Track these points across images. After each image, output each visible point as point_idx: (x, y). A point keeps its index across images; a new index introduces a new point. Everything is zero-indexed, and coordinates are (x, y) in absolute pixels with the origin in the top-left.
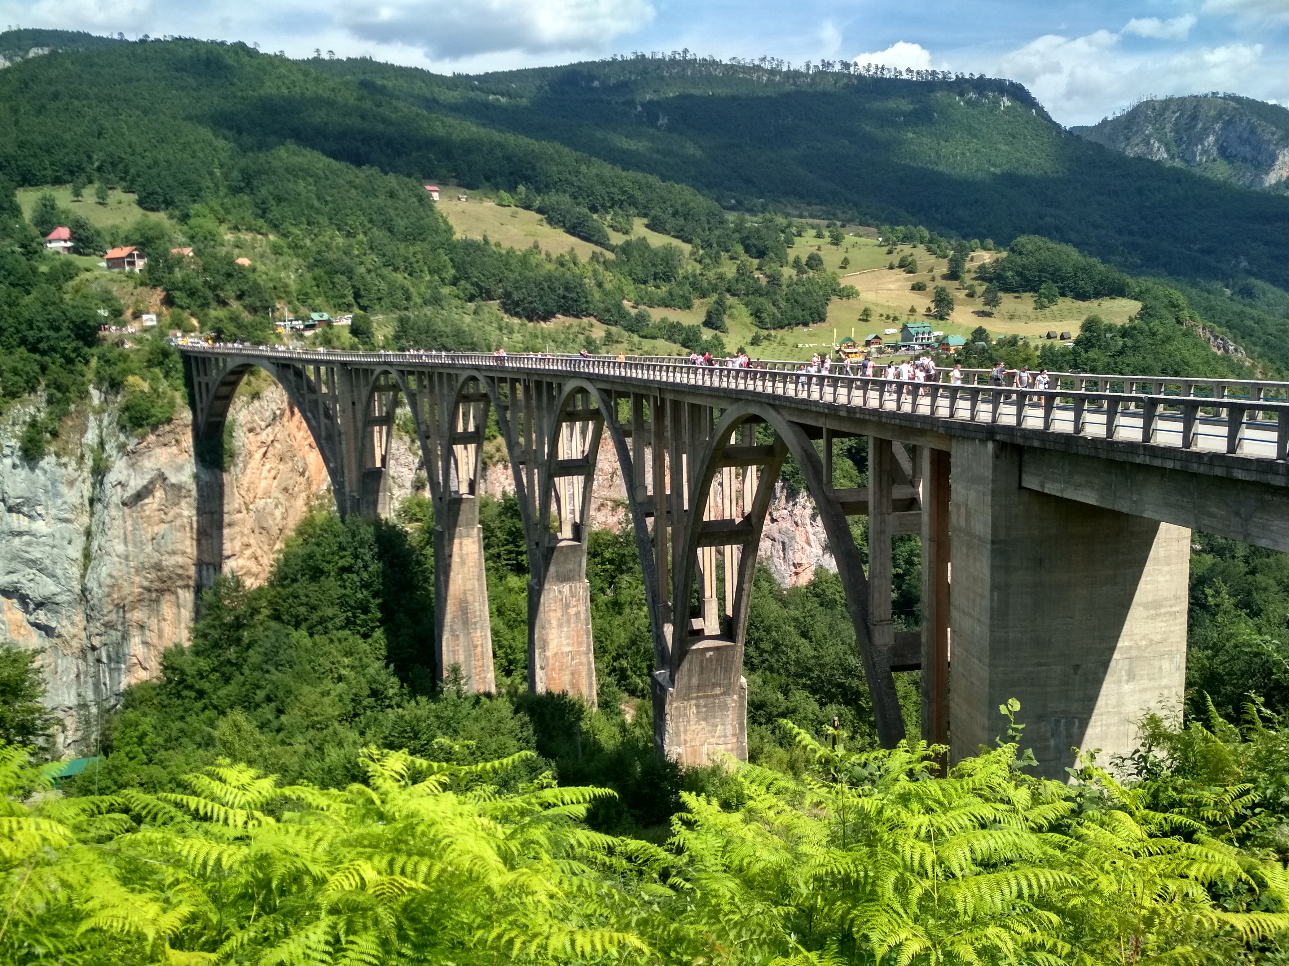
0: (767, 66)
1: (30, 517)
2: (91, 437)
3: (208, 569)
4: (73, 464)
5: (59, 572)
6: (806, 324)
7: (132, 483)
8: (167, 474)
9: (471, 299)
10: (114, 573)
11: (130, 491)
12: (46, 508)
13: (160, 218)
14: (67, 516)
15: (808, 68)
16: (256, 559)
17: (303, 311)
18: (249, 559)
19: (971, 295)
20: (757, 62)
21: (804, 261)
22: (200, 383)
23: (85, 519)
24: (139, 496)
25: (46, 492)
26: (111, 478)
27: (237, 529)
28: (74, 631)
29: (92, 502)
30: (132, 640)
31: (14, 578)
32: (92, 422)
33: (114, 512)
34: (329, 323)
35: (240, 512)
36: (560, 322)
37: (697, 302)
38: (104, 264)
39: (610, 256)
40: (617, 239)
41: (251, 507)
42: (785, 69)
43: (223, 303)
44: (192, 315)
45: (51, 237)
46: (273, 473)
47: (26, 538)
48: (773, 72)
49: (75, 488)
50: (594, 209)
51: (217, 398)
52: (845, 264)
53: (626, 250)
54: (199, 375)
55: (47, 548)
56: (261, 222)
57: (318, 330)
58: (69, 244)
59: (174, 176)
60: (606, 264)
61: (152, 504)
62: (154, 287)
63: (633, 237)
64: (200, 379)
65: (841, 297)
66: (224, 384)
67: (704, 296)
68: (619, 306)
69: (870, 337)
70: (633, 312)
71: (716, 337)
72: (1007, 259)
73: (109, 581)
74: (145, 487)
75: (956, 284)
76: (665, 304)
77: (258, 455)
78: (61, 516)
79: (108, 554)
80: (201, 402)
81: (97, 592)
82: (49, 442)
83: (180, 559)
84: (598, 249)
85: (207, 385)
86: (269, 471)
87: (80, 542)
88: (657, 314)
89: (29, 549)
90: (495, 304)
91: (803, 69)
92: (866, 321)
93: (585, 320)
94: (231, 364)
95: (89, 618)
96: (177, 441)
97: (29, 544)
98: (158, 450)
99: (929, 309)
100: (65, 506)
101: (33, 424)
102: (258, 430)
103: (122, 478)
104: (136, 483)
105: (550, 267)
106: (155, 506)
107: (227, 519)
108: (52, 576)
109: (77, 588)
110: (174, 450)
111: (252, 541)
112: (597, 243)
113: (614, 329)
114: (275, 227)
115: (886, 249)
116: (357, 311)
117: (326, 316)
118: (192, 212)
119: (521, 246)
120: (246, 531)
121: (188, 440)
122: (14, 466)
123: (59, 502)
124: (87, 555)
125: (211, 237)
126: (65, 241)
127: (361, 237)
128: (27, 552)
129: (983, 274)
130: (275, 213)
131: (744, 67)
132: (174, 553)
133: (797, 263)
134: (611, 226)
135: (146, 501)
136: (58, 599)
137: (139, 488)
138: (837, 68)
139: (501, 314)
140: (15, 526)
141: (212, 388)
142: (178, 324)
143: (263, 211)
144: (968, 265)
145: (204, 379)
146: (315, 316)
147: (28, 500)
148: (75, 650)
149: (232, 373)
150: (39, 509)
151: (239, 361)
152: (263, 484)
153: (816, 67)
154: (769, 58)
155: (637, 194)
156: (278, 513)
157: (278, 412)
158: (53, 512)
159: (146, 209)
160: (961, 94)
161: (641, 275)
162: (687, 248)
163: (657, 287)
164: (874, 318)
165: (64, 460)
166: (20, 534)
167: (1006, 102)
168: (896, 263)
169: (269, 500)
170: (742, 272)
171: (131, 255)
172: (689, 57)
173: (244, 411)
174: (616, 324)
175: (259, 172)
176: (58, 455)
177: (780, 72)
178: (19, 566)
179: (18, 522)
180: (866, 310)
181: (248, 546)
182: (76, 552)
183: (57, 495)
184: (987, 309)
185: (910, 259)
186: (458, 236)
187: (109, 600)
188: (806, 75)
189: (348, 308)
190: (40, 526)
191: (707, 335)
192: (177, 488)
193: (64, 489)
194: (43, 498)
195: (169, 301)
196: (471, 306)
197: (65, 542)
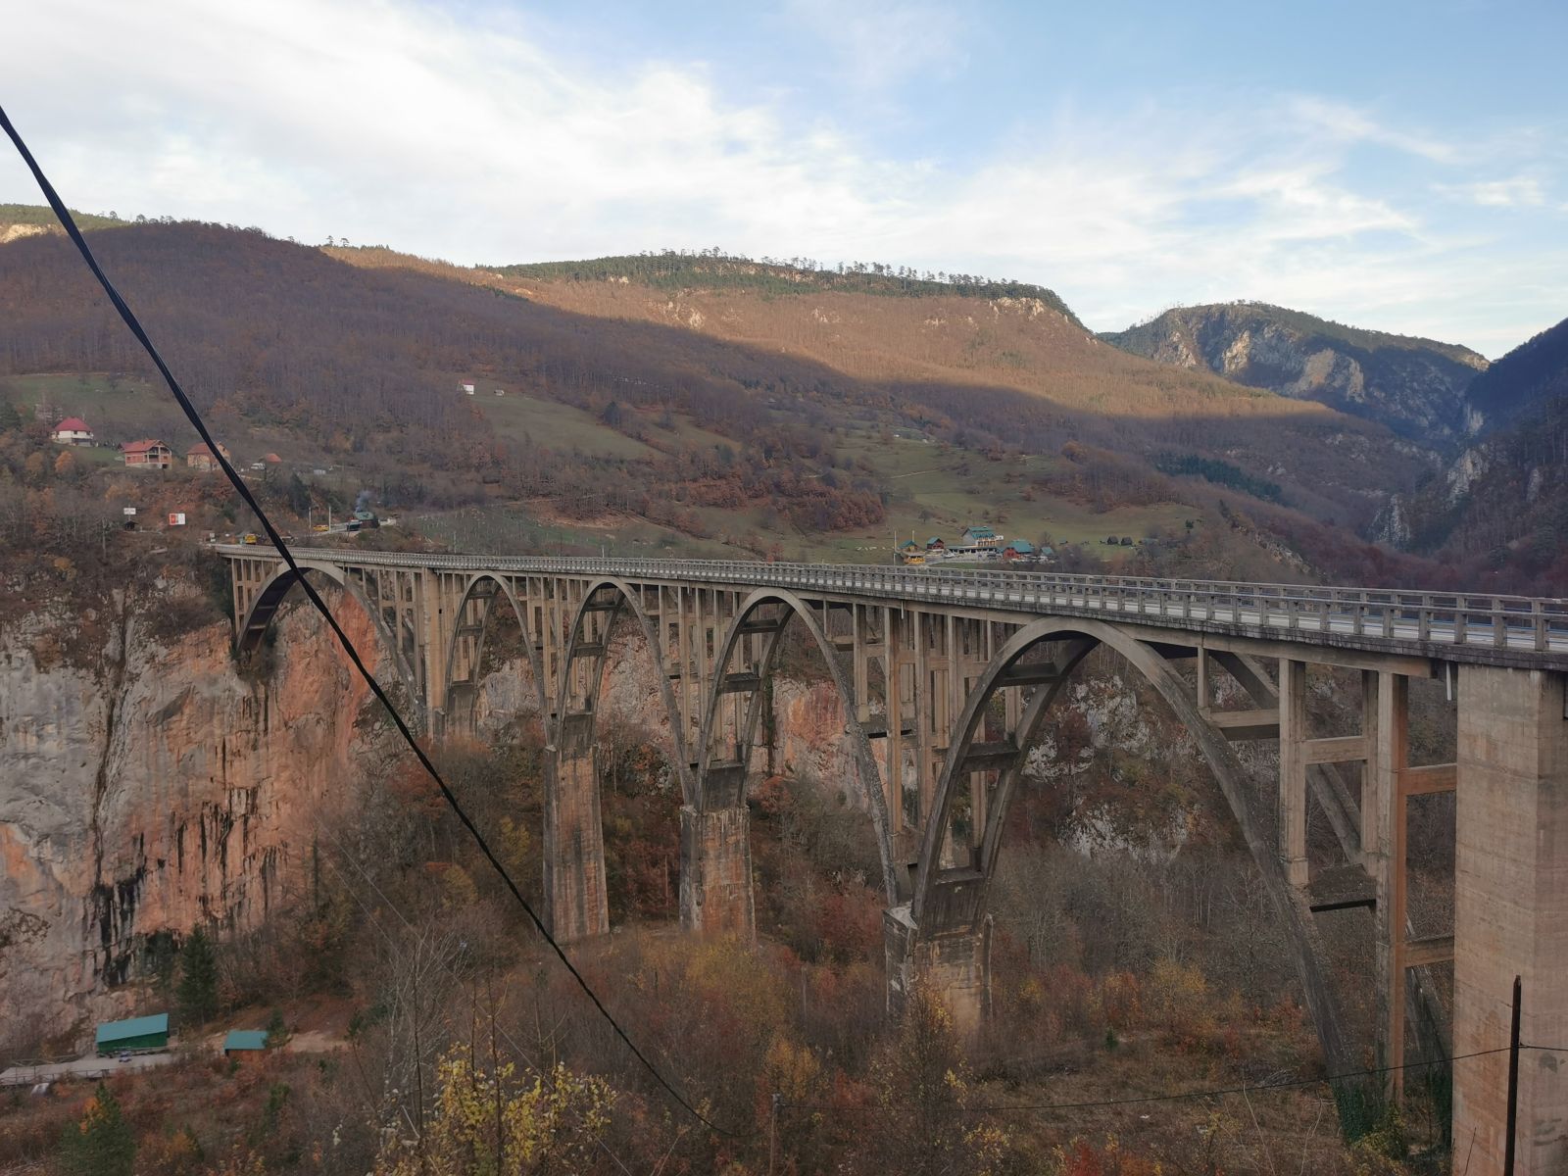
0: (799, 266)
1: (39, 737)
2: (113, 647)
3: (239, 795)
4: (91, 677)
5: (69, 800)
6: (864, 527)
7: (160, 699)
8: (199, 688)
10: (133, 800)
11: (157, 708)
12: (59, 727)
14: (81, 735)
15: (841, 268)
17: (348, 510)
18: (286, 782)
20: (789, 262)
22: (240, 588)
23: (104, 739)
24: (166, 714)
25: (60, 708)
26: (135, 693)
27: (273, 749)
28: (82, 866)
29: (112, 718)
30: (149, 876)
31: (16, 806)
32: (115, 631)
33: (135, 731)
34: (374, 523)
35: (278, 729)
39: (657, 454)
40: (662, 437)
41: (291, 723)
42: (817, 269)
46: (313, 687)
47: (33, 761)
48: (803, 272)
49: (92, 704)
50: (637, 406)
51: (261, 604)
52: (896, 465)
53: (673, 448)
54: (239, 579)
55: (57, 773)
56: (287, 415)
57: (363, 531)
61: (180, 723)
62: (182, 485)
63: (679, 435)
64: (240, 583)
66: (271, 589)
68: (670, 506)
69: (933, 541)
70: (685, 513)
73: (126, 809)
74: (173, 703)
77: (301, 667)
78: (74, 736)
79: (125, 778)
80: (242, 608)
81: (111, 822)
82: (65, 654)
83: (208, 784)
84: (644, 447)
85: (249, 590)
86: (311, 684)
87: (95, 765)
89: (35, 774)
91: (836, 270)
96: (211, 651)
97: (36, 767)
98: (190, 661)
100: (80, 725)
102: (302, 639)
103: (145, 694)
104: (167, 696)
106: (184, 724)
108: (61, 804)
109: (88, 820)
110: (208, 661)
111: (290, 762)
112: (643, 440)
113: (667, 529)
117: (372, 517)
120: (284, 751)
121: (224, 651)
123: (74, 720)
124: (101, 782)
128: (33, 777)
129: (1037, 480)
132: (202, 776)
134: (653, 423)
135: (174, 718)
136: (66, 830)
137: (167, 704)
138: (870, 269)
140: (21, 747)
145: (245, 584)
146: (360, 516)
147: (37, 717)
149: (284, 577)
150: (50, 728)
152: (304, 698)
155: (682, 391)
156: (320, 730)
158: (66, 731)
160: (995, 300)
162: (736, 447)
163: (708, 486)
164: (932, 521)
165: (82, 672)
166: (26, 757)
167: (1038, 307)
168: (948, 466)
169: (310, 716)
171: (154, 449)
172: (720, 255)
173: (288, 618)
174: (669, 524)
176: (75, 667)
177: (812, 272)
178: (24, 794)
179: (25, 742)
181: (285, 767)
182: (89, 776)
183: (73, 712)
185: (962, 462)
186: (499, 433)
187: (125, 830)
188: (840, 276)
190: (51, 747)
192: (209, 703)
193: (79, 706)
194: (55, 716)
197: (79, 764)
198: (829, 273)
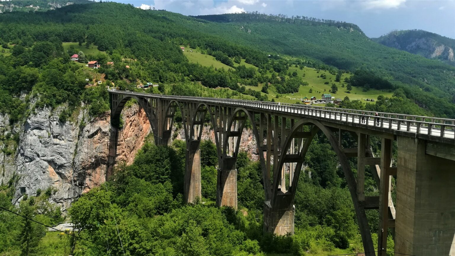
0: (280, 17)
1: (60, 139)
2: (81, 116)
3: (111, 158)
4: (74, 124)
5: (67, 157)
6: (292, 93)
7: (91, 131)
8: (102, 129)
9: (193, 80)
10: (83, 158)
11: (91, 133)
12: (65, 137)
13: (104, 53)
14: (71, 140)
15: (293, 18)
16: (126, 156)
17: (145, 82)
18: (124, 155)
19: (343, 86)
20: (278, 16)
21: (292, 73)
22: (114, 102)
23: (76, 141)
24: (93, 135)
25: (66, 132)
26: (86, 129)
27: (121, 146)
28: (69, 175)
29: (79, 136)
30: (87, 179)
31: (53, 158)
32: (81, 112)
33: (85, 139)
34: (152, 86)
35: (122, 141)
36: (219, 88)
37: (259, 84)
38: (87, 65)
39: (234, 70)
40: (236, 65)
41: (126, 140)
42: (286, 18)
43: (122, 79)
44: (113, 82)
45: (72, 57)
46: (133, 130)
47: (58, 146)
48: (282, 19)
49: (74, 131)
50: (229, 56)
51: (119, 106)
52: (304, 75)
53: (239, 68)
54: (114, 99)
55: (64, 149)
56: (133, 56)
57: (149, 88)
58: (77, 59)
59: (109, 41)
60: (233, 72)
62: (102, 73)
63: (241, 65)
64: (114, 101)
65: (303, 85)
66: (121, 102)
67: (261, 83)
68: (236, 84)
69: (312, 97)
70: (241, 87)
71: (265, 95)
72: (354, 76)
73: (82, 160)
74: (95, 132)
75: (338, 83)
76: (250, 84)
77: (129, 124)
78: (69, 140)
79: (82, 152)
80: (114, 107)
81: (78, 163)
82: (68, 117)
83: (103, 155)
84: (231, 68)
85: (116, 102)
86: (132, 129)
87: (74, 148)
88: (247, 88)
89: (59, 149)
90: (200, 82)
91: (291, 18)
92: (311, 92)
93: (226, 88)
94: (124, 97)
95: (74, 172)
96: (106, 119)
97: (59, 148)
98: (100, 121)
99: (330, 90)
100: (71, 137)
101: (64, 111)
102: (130, 117)
103: (89, 129)
105: (216, 72)
106: (97, 138)
107: (118, 143)
108: (65, 158)
109: (72, 162)
110: (105, 121)
111: (125, 150)
112: (230, 66)
113: (235, 91)
114: (137, 57)
115: (316, 71)
116: (160, 83)
117: (151, 84)
118: (113, 52)
119: (208, 65)
120: (124, 147)
121: (109, 119)
122: (57, 124)
123: (69, 135)
124: (76, 152)
125: (119, 60)
126: (76, 58)
127: (161, 61)
128: (58, 150)
129: (346, 81)
130: (137, 53)
131: (274, 17)
132: (102, 153)
133: (289, 75)
134: (234, 61)
135: (95, 136)
136: (66, 165)
137: (93, 132)
138: (301, 18)
139: (201, 85)
141: (118, 104)
142: (108, 84)
143: (134, 52)
144: (342, 77)
145: (115, 101)
146: (148, 84)
147: (60, 134)
148: (69, 181)
149: (125, 99)
150: (63, 137)
151: (126, 96)
152: (130, 133)
153: (295, 18)
154: (281, 15)
155: (243, 52)
156: (133, 142)
157: (136, 112)
158: (67, 138)
159: (100, 50)
160: (339, 27)
161: (243, 75)
162: (257, 68)
163: (248, 79)
164: (313, 92)
165: (72, 123)
166: (56, 144)
167: (352, 30)
168: (320, 76)
169: (131, 138)
170: (273, 76)
171: (96, 63)
172: (258, 13)
173: (126, 111)
174: (235, 90)
175: (133, 41)
176: (70, 121)
177: (284, 19)
178: (55, 154)
179: (56, 141)
180: (311, 89)
181: (123, 152)
182: (72, 151)
183: (69, 133)
184: (348, 91)
185: (324, 75)
186: (190, 62)
187: (81, 166)
188: (292, 20)
189: (157, 82)
190: (63, 142)
191: (263, 94)
192: (104, 133)
193: (71, 131)
194: (64, 134)
195: (106, 78)
196: (193, 83)
197: (70, 148)
198: (289, 19)
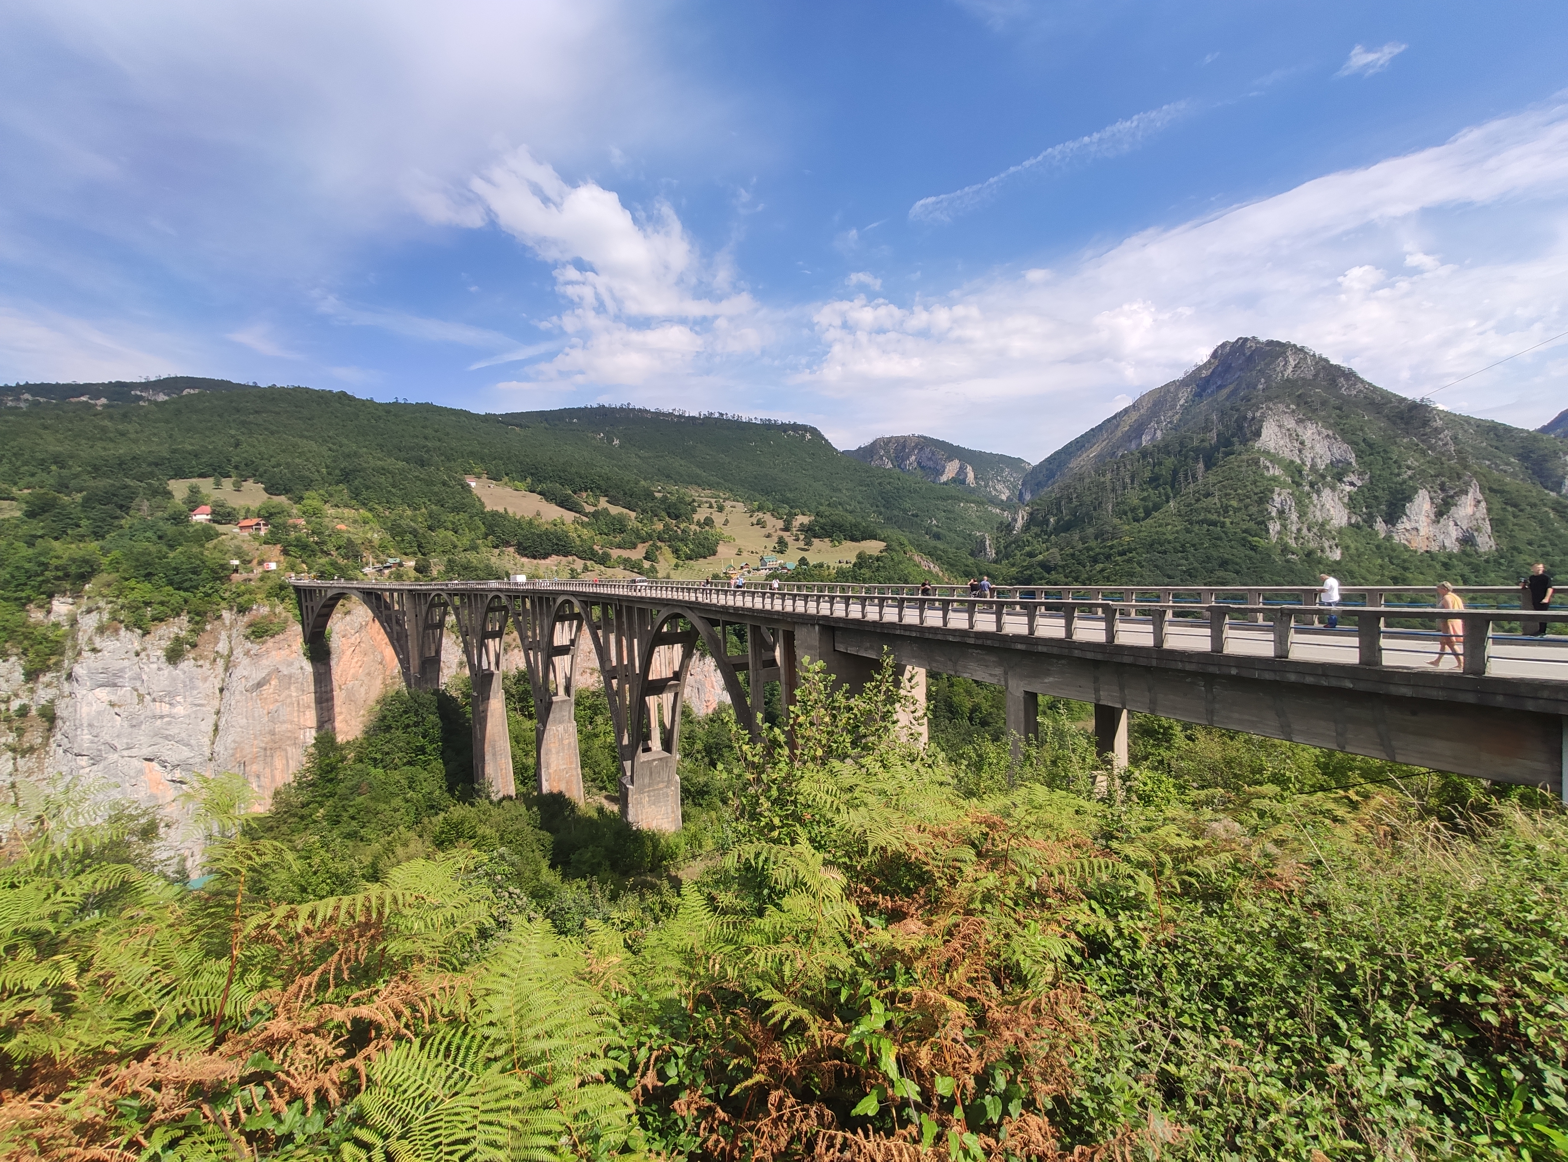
1: (171, 704)
2: (222, 646)
4: (207, 665)
5: (193, 742)
6: (705, 557)
7: (253, 676)
8: (281, 668)
9: (496, 546)
10: (238, 739)
11: (252, 682)
12: (185, 697)
13: (282, 500)
14: (201, 701)
17: (383, 557)
18: (342, 722)
21: (703, 521)
22: (307, 606)
23: (216, 703)
24: (259, 685)
25: (185, 686)
26: (238, 673)
29: (221, 690)
31: (156, 748)
32: (224, 635)
33: (238, 697)
34: (400, 565)
35: (335, 691)
36: (554, 559)
37: (639, 546)
38: (237, 530)
39: (585, 519)
40: (590, 509)
43: (327, 554)
44: (303, 562)
45: (196, 512)
46: (360, 663)
47: (166, 719)
49: (208, 682)
50: (575, 492)
51: (319, 616)
52: (726, 523)
53: (596, 515)
54: (307, 601)
55: (184, 726)
56: (354, 502)
57: (393, 569)
58: (210, 517)
59: (292, 473)
60: (582, 524)
61: (267, 690)
62: (275, 544)
63: (599, 508)
64: (307, 604)
65: (725, 542)
66: (324, 606)
67: (644, 542)
68: (592, 549)
70: (601, 552)
71: (653, 566)
73: (233, 746)
74: (264, 678)
76: (620, 546)
77: (349, 652)
78: (196, 702)
79: (233, 726)
80: (308, 618)
81: (223, 753)
82: (189, 652)
83: (290, 727)
84: (577, 515)
85: (313, 607)
86: (357, 662)
87: (211, 719)
88: (615, 553)
89: (169, 727)
90: (512, 550)
92: (741, 555)
93: (570, 558)
94: (330, 594)
97: (169, 723)
98: (274, 653)
100: (200, 695)
101: (177, 639)
102: (349, 635)
103: (245, 673)
104: (258, 676)
105: (548, 526)
106: (271, 691)
108: (187, 745)
109: (208, 752)
110: (287, 652)
112: (577, 512)
113: (589, 563)
114: (364, 504)
115: (749, 514)
116: (420, 556)
117: (398, 560)
118: (305, 496)
119: (529, 514)
120: (340, 703)
122: (160, 668)
123: (195, 692)
124: (216, 728)
125: (316, 512)
126: (207, 514)
127: (423, 510)
128: (167, 729)
130: (364, 496)
132: (284, 722)
133: (699, 524)
134: (585, 502)
135: (264, 687)
136: (191, 761)
137: (259, 679)
139: (516, 555)
140: (158, 712)
141: (316, 611)
142: (292, 568)
143: (356, 495)
145: (309, 604)
146: (391, 560)
147: (169, 692)
149: (331, 599)
150: (178, 698)
151: (335, 591)
152: (353, 671)
155: (602, 483)
156: (362, 690)
157: (364, 623)
158: (189, 699)
159: (271, 494)
160: (785, 432)
161: (605, 530)
162: (632, 514)
163: (615, 536)
164: (746, 553)
165: (200, 662)
166: (162, 717)
167: (809, 436)
168: (755, 522)
169: (356, 682)
170: (667, 528)
171: (258, 524)
174: (590, 559)
175: (355, 471)
176: (195, 659)
178: (161, 740)
179: (161, 708)
180: (740, 549)
182: (207, 726)
183: (193, 687)
185: (763, 520)
186: (488, 509)
187: (233, 758)
189: (414, 554)
190: (179, 710)
191: (647, 565)
192: (288, 678)
193: (198, 683)
194: (182, 690)
195: (286, 553)
196: (497, 551)
197: (200, 720)
